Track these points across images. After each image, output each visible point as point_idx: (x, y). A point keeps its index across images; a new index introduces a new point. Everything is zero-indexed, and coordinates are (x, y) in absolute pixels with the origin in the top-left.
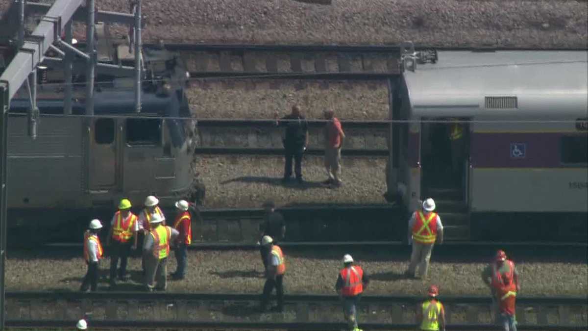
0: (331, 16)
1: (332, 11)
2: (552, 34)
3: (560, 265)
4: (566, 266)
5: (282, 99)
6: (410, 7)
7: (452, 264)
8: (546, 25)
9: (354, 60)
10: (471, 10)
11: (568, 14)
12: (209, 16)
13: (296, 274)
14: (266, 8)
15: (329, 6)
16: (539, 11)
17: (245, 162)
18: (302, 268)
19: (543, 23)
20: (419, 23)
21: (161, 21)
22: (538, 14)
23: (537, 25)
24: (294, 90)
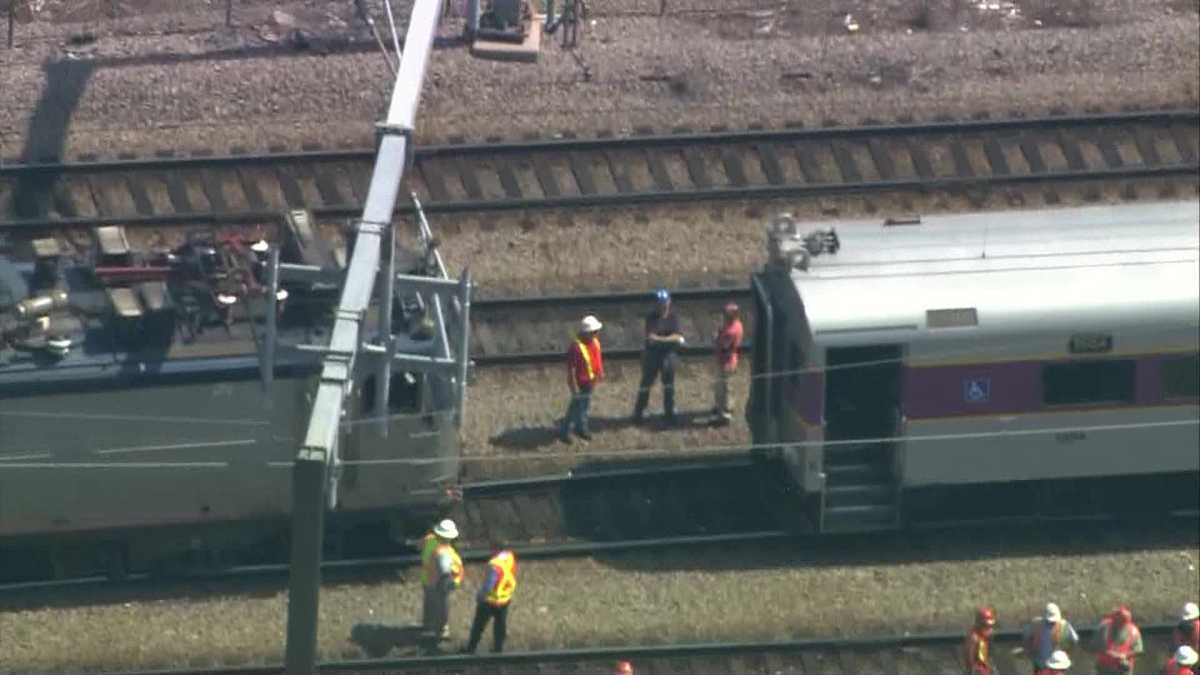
0: (541, 84)
1: (541, 73)
2: (889, 96)
3: (1038, 561)
4: (1049, 562)
5: (508, 251)
6: (658, 58)
7: (871, 569)
8: (876, 79)
9: (596, 164)
10: (755, 59)
11: (908, 57)
12: (350, 94)
13: (632, 600)
14: (436, 74)
15: (532, 65)
16: (862, 55)
17: (488, 379)
18: (639, 588)
19: (869, 76)
20: (679, 88)
21: (276, 107)
22: (861, 60)
23: (862, 80)
24: (521, 230)
